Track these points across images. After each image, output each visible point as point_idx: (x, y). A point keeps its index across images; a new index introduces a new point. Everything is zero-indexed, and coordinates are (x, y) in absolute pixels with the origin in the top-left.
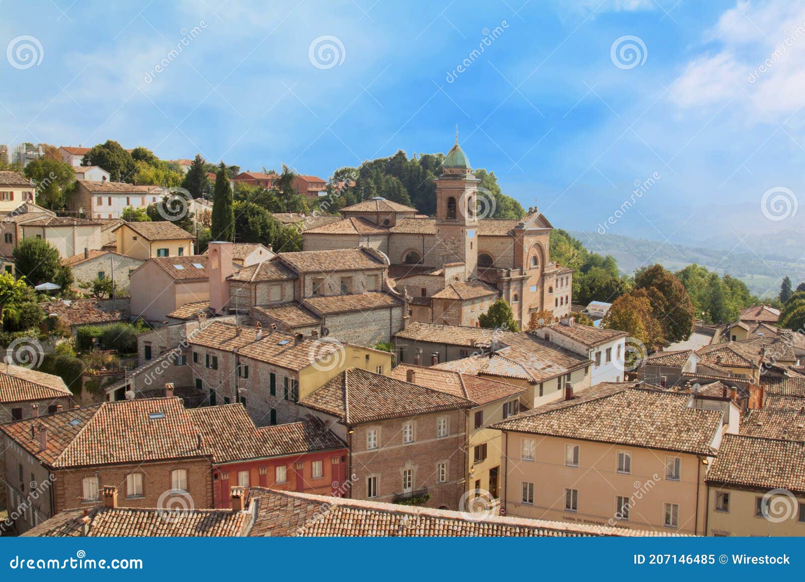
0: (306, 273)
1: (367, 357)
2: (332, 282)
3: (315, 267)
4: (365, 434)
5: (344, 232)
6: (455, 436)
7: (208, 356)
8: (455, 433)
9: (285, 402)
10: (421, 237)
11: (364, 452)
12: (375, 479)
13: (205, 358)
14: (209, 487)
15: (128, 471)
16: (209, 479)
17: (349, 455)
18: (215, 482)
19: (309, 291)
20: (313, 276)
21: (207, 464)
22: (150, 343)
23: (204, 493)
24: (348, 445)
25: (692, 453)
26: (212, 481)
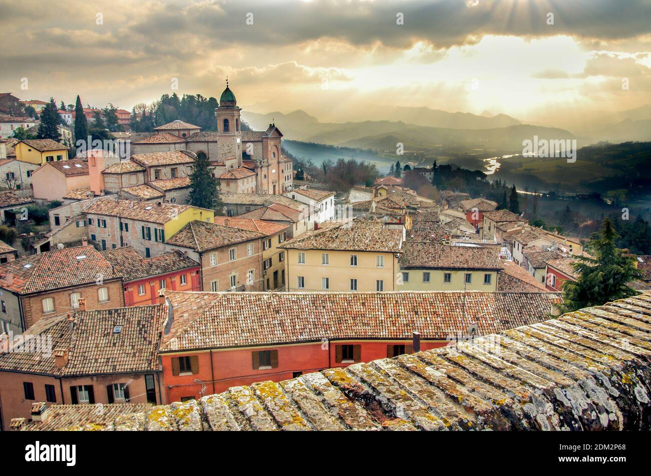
0: (151, 167)
1: (201, 213)
2: (166, 172)
3: (155, 163)
4: (209, 257)
5: (160, 142)
6: (257, 254)
7: (99, 220)
8: (257, 253)
9: (156, 243)
10: (206, 144)
11: (209, 267)
12: (215, 282)
13: (97, 222)
14: (122, 296)
15: (71, 292)
16: (121, 291)
17: (200, 270)
18: (125, 292)
19: (153, 177)
20: (155, 168)
21: (119, 282)
22: (59, 215)
23: (119, 300)
24: (200, 265)
25: (391, 252)
26: (123, 292)
